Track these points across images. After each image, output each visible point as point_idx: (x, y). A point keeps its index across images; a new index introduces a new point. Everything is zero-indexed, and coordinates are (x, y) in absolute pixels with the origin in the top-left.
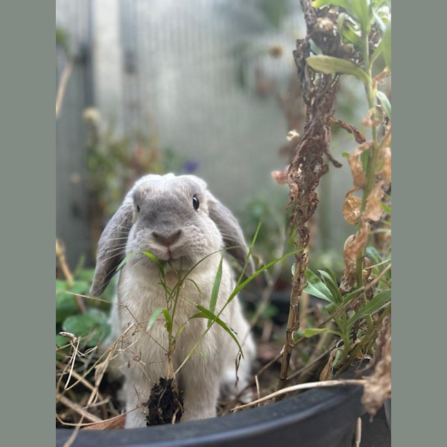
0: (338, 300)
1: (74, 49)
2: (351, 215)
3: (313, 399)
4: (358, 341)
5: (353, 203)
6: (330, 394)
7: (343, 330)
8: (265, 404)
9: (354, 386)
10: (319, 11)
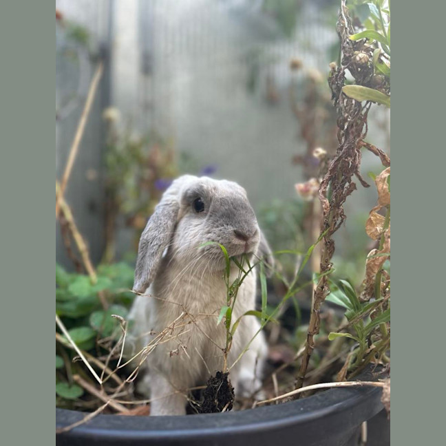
0: (357, 308)
1: (93, 46)
2: (373, 230)
3: (334, 397)
4: (373, 346)
5: (376, 220)
6: (349, 394)
7: (360, 336)
8: (284, 401)
9: (370, 387)
10: (356, 43)
